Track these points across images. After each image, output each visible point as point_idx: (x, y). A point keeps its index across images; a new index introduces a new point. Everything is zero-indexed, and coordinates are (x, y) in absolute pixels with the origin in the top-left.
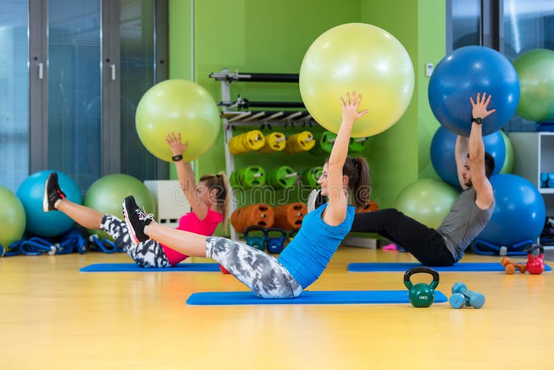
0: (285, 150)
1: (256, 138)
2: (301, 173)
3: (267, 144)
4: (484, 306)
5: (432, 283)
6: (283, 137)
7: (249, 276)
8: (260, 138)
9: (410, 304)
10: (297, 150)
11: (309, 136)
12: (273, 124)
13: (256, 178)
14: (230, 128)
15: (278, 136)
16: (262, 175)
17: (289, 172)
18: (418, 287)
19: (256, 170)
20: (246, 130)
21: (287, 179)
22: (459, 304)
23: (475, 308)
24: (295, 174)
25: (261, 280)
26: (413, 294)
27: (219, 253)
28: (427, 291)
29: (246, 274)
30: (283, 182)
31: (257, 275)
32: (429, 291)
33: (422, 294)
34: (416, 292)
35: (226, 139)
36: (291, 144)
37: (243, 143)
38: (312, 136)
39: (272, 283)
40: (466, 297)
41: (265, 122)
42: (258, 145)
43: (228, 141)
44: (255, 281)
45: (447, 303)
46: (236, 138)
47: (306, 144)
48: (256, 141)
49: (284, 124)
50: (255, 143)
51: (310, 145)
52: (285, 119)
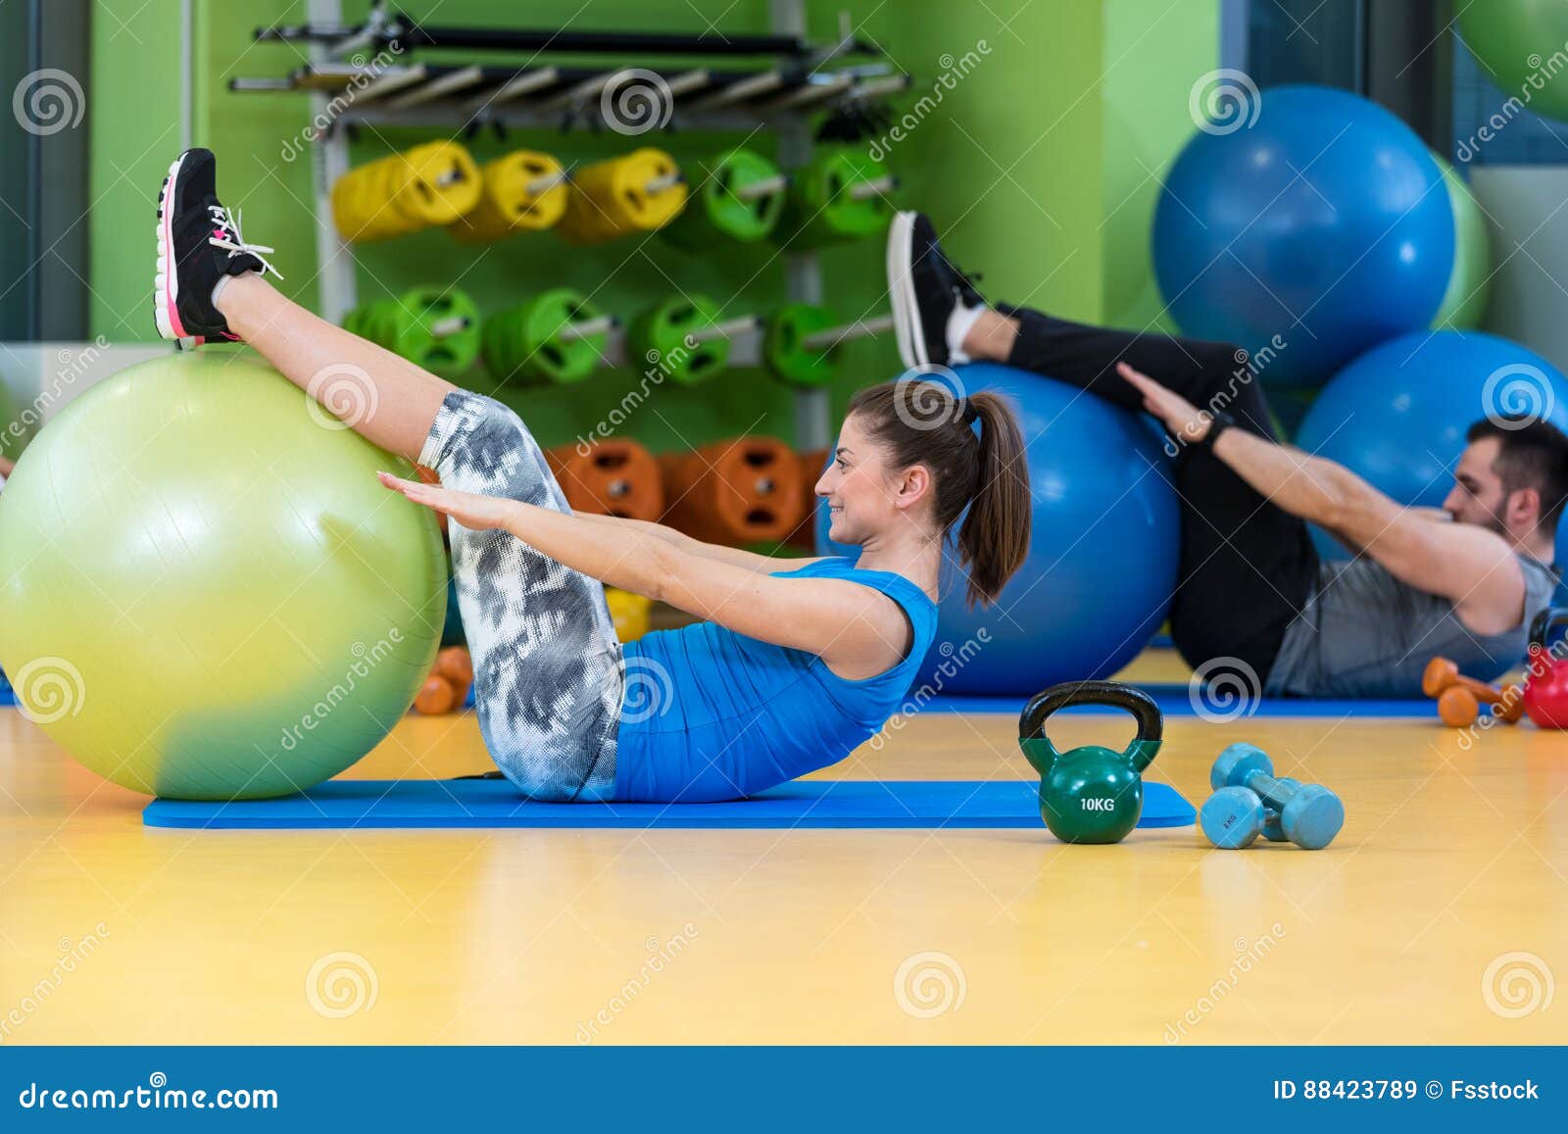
0: (560, 225)
1: (445, 172)
2: (626, 319)
3: (486, 203)
4: (1338, 839)
5: (1132, 747)
6: (554, 171)
7: (497, 622)
8: (458, 175)
9: (1046, 832)
10: (613, 224)
11: (661, 171)
12: (515, 121)
13: (440, 338)
14: (340, 135)
15: (535, 169)
16: (466, 323)
17: (576, 315)
18: (1076, 759)
19: (445, 305)
20: (405, 141)
21: (570, 341)
22: (1241, 828)
23: (1306, 848)
24: (599, 324)
25: (523, 666)
26: (1054, 791)
27: (465, 469)
28: (1112, 779)
29: (491, 605)
30: (553, 354)
31: (523, 638)
32: (1122, 781)
33: (1090, 791)
34: (1067, 785)
35: (324, 178)
36: (586, 203)
37: (389, 193)
38: (672, 170)
39: (548, 702)
40: (1267, 802)
41: (482, 109)
42: (452, 204)
43: (331, 185)
44: (501, 653)
45: (1192, 830)
46: (361, 175)
47: (649, 204)
48: (443, 188)
49: (557, 120)
50: (437, 194)
51: (663, 208)
52: (562, 100)
